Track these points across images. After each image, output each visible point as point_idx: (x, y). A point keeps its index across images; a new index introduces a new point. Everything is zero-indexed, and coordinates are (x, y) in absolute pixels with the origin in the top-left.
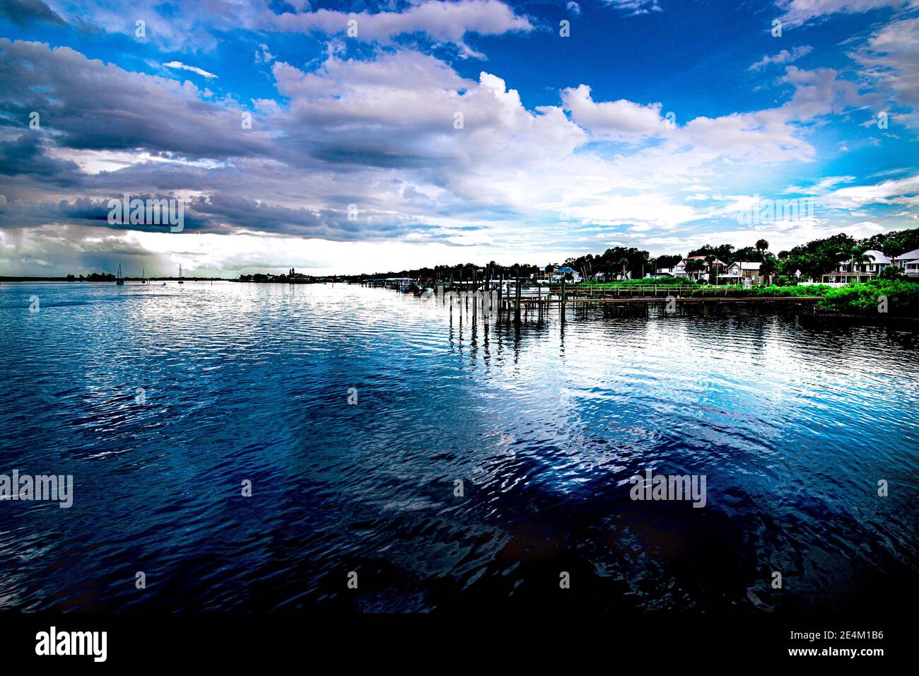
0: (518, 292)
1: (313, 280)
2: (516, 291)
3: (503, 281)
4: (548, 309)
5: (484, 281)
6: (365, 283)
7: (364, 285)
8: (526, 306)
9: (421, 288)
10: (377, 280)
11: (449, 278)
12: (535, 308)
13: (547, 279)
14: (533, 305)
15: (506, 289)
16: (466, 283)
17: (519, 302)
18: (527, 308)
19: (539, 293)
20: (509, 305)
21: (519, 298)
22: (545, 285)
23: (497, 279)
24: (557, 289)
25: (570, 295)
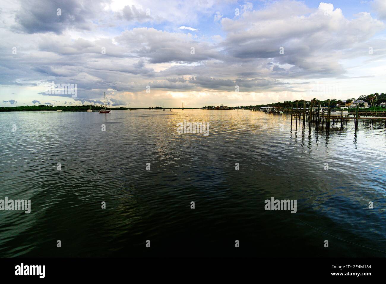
0: (329, 113)
1: (230, 108)
2: (328, 113)
3: (320, 108)
4: (347, 122)
5: (310, 108)
6: (251, 109)
7: (251, 110)
8: (333, 120)
9: (277, 111)
10: (257, 108)
11: (291, 107)
12: (339, 121)
13: (347, 106)
14: (337, 120)
15: (322, 112)
16: (300, 109)
17: (329, 118)
18: (334, 121)
19: (342, 114)
20: (323, 120)
21: (329, 116)
22: (346, 110)
23: (317, 107)
24: (353, 112)
25: (362, 115)
